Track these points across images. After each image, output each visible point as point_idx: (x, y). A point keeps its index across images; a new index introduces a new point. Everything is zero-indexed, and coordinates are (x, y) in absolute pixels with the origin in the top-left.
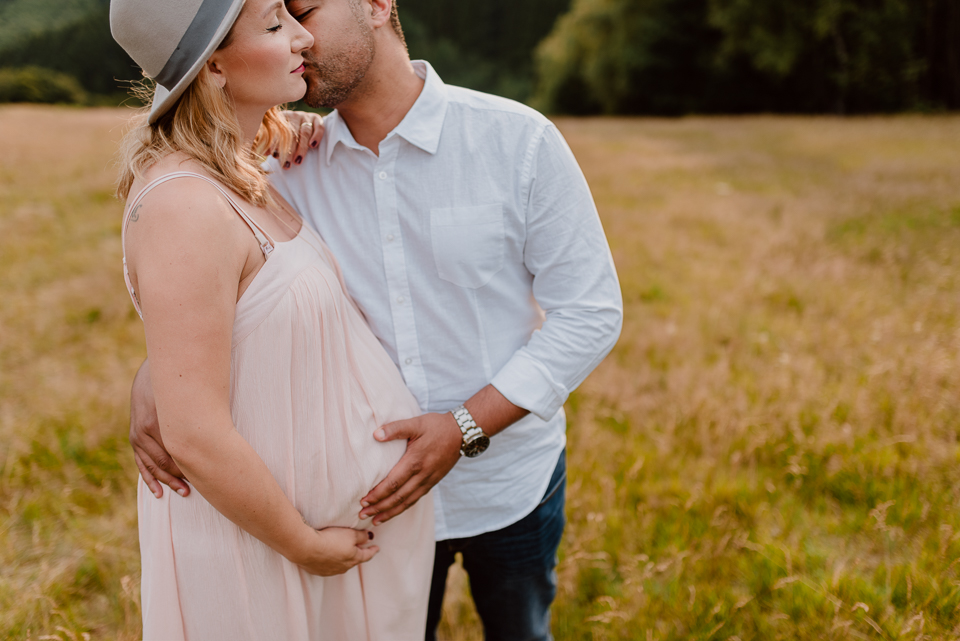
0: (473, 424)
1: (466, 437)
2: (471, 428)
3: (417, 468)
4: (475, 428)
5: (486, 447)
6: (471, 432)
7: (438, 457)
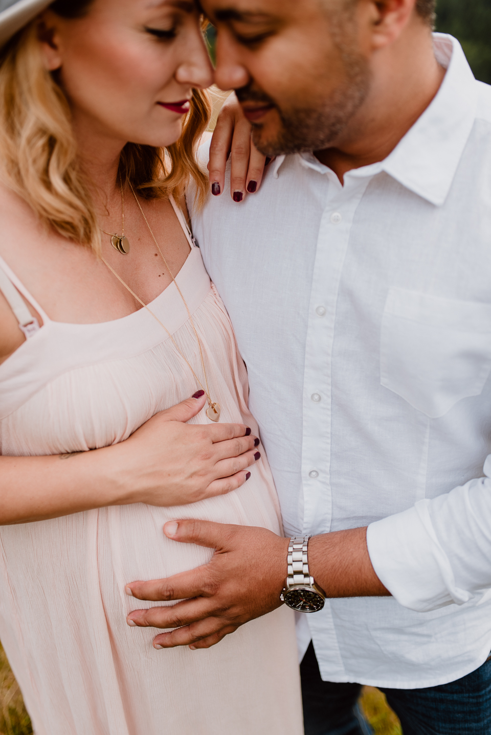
0: (305, 569)
1: (290, 581)
2: (300, 573)
3: (207, 590)
4: (306, 575)
5: (322, 607)
6: (299, 579)
7: (243, 590)
